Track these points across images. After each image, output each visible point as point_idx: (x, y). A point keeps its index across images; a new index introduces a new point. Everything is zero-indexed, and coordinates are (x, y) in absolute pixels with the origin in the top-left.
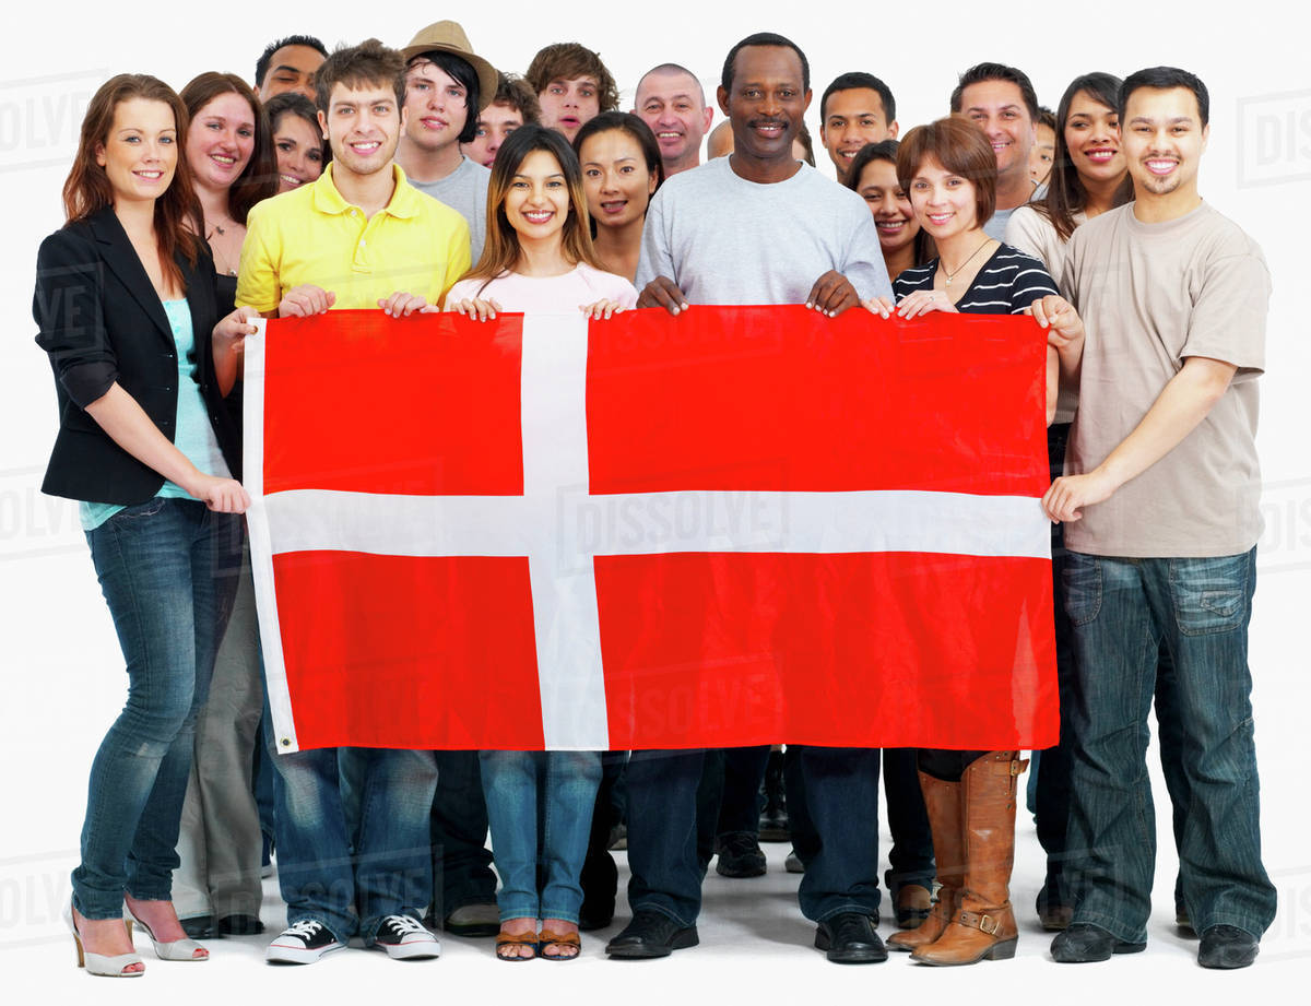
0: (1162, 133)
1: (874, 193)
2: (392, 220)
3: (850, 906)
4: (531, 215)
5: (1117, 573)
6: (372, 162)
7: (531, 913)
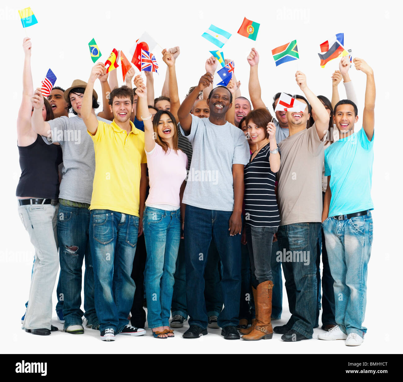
2: (133, 134)
3: (230, 324)
6: (125, 119)
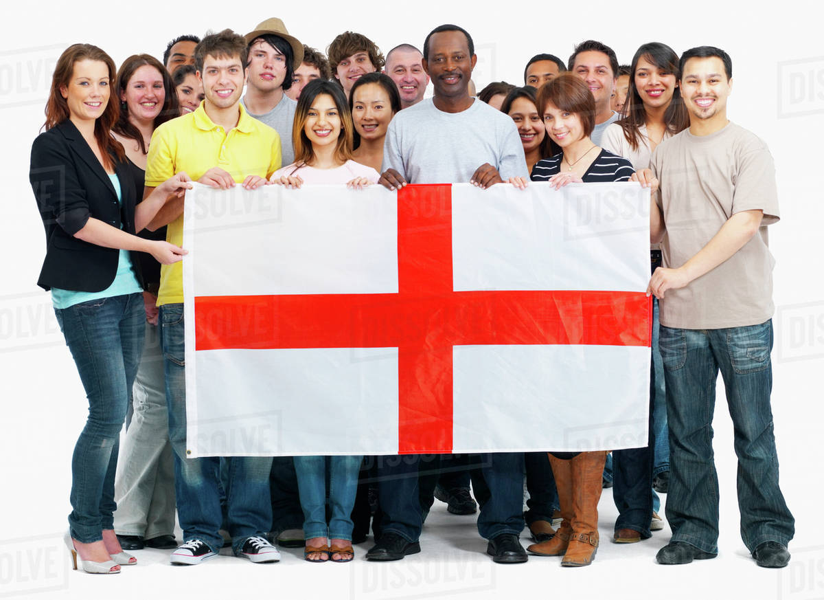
0: (704, 83)
1: (518, 116)
2: (240, 135)
3: (507, 530)
4: (318, 132)
5: (695, 339)
6: (228, 101)
7: (324, 535)
